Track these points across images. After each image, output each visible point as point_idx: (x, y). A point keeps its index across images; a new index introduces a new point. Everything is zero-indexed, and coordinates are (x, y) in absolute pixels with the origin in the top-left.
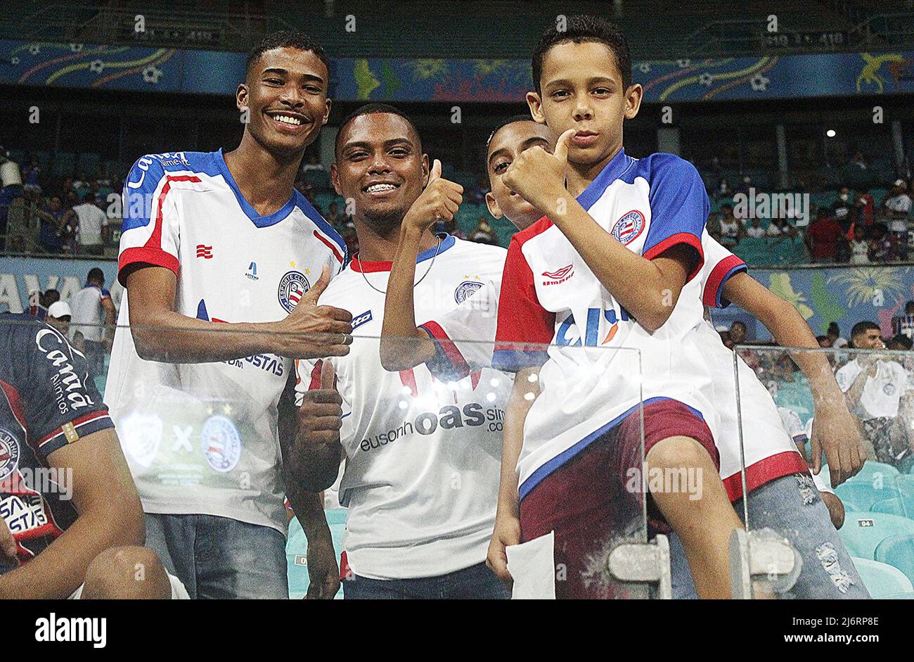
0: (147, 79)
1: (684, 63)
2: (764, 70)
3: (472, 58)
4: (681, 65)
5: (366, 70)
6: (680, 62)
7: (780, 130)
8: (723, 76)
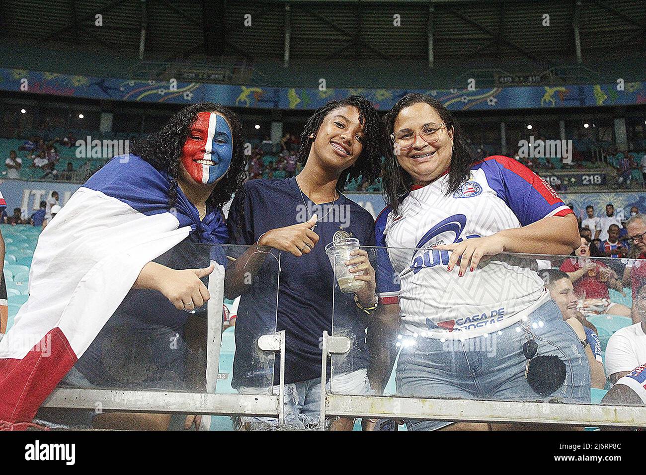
0: (186, 98)
1: (454, 91)
2: (494, 95)
3: (348, 88)
4: (453, 92)
5: (294, 94)
6: (452, 90)
7: (503, 125)
8: (473, 98)
